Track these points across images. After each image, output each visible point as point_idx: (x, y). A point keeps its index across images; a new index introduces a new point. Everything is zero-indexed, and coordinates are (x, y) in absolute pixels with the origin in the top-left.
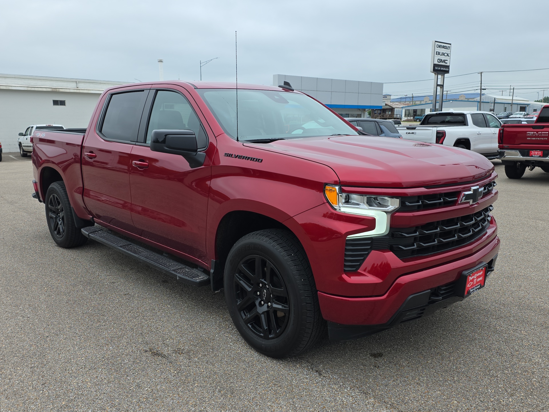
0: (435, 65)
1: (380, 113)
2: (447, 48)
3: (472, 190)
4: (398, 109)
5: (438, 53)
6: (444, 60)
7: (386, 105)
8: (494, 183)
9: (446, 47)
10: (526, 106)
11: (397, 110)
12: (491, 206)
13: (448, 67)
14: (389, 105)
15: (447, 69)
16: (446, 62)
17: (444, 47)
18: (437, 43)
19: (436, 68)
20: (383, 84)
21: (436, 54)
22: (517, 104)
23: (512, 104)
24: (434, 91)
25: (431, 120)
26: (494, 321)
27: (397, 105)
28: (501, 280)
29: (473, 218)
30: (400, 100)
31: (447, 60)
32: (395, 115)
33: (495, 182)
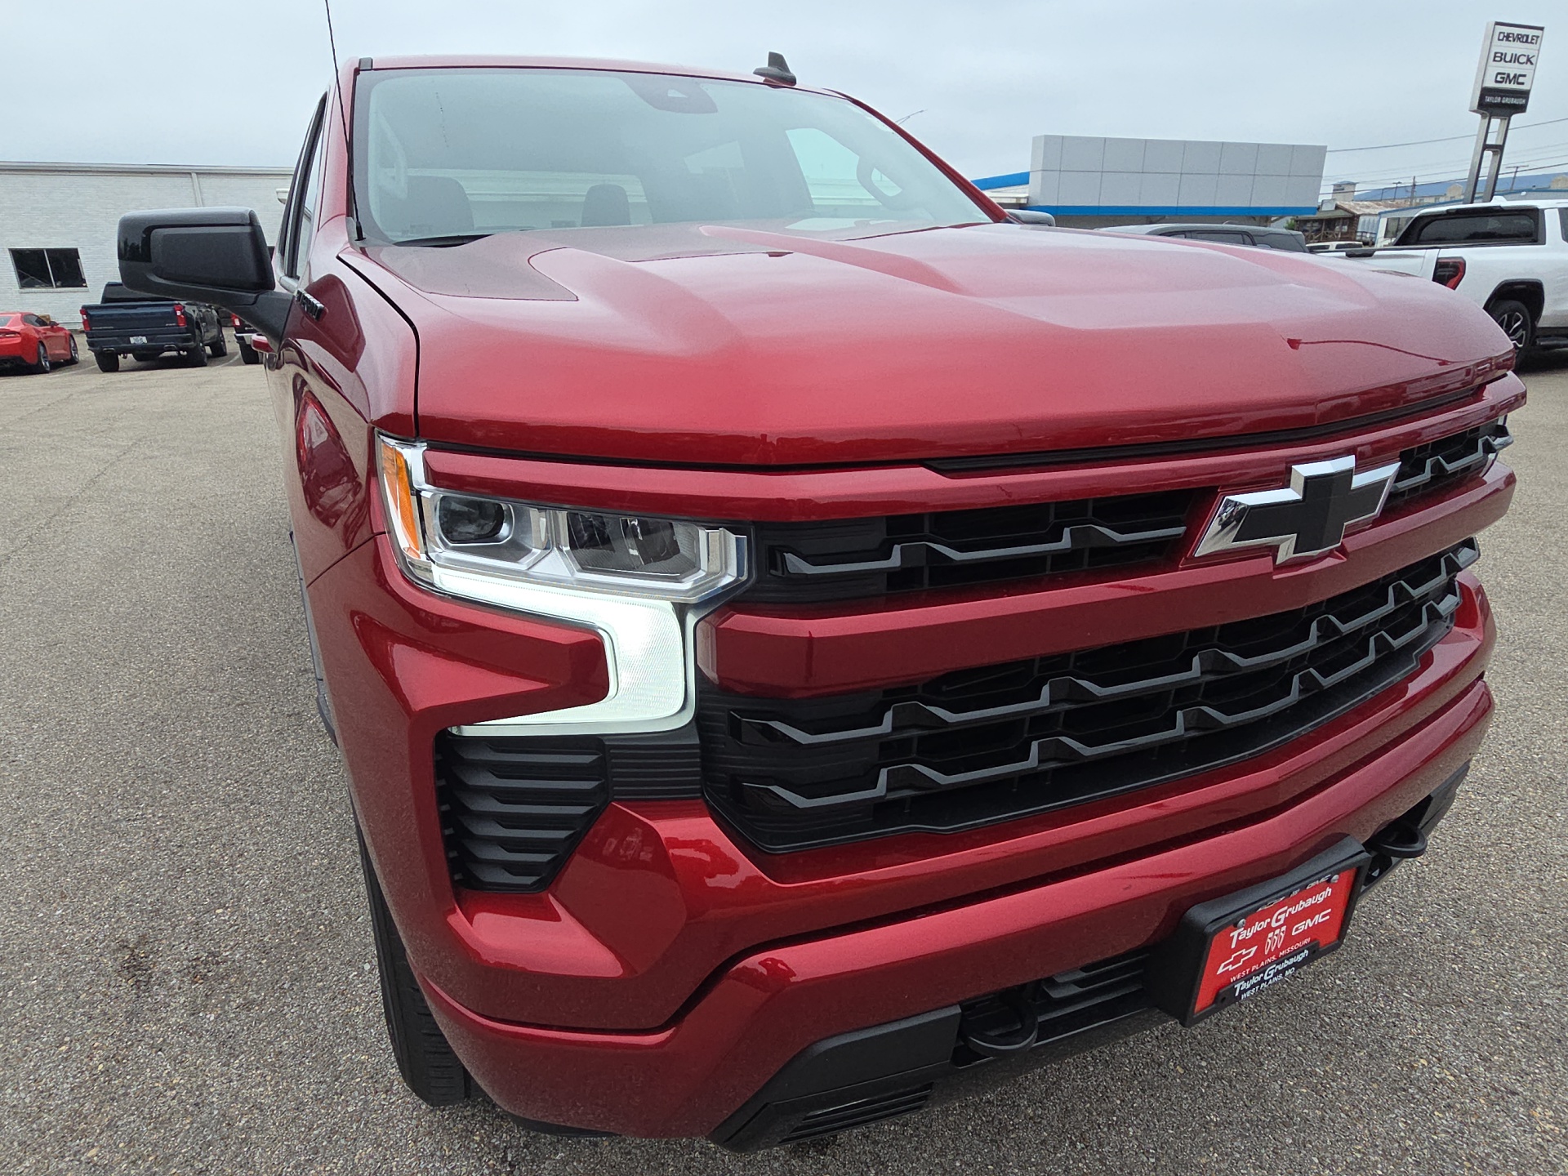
0: (1486, 92)
1: (1318, 231)
2: (1529, 40)
3: (1297, 482)
4: (1367, 218)
5: (1500, 57)
6: (1515, 75)
7: (1337, 207)
8: (1502, 431)
9: (1527, 36)
11: (1364, 221)
12: (1470, 544)
13: (1525, 94)
14: (1347, 207)
15: (1522, 101)
16: (1521, 80)
17: (1519, 38)
18: (1500, 28)
19: (1488, 99)
21: (1494, 60)
24: (1472, 165)
25: (1429, 231)
26: (1417, 1016)
27: (1368, 207)
28: (1516, 792)
29: (1314, 625)
30: (1378, 196)
31: (1524, 76)
32: (1359, 234)
33: (1510, 430)
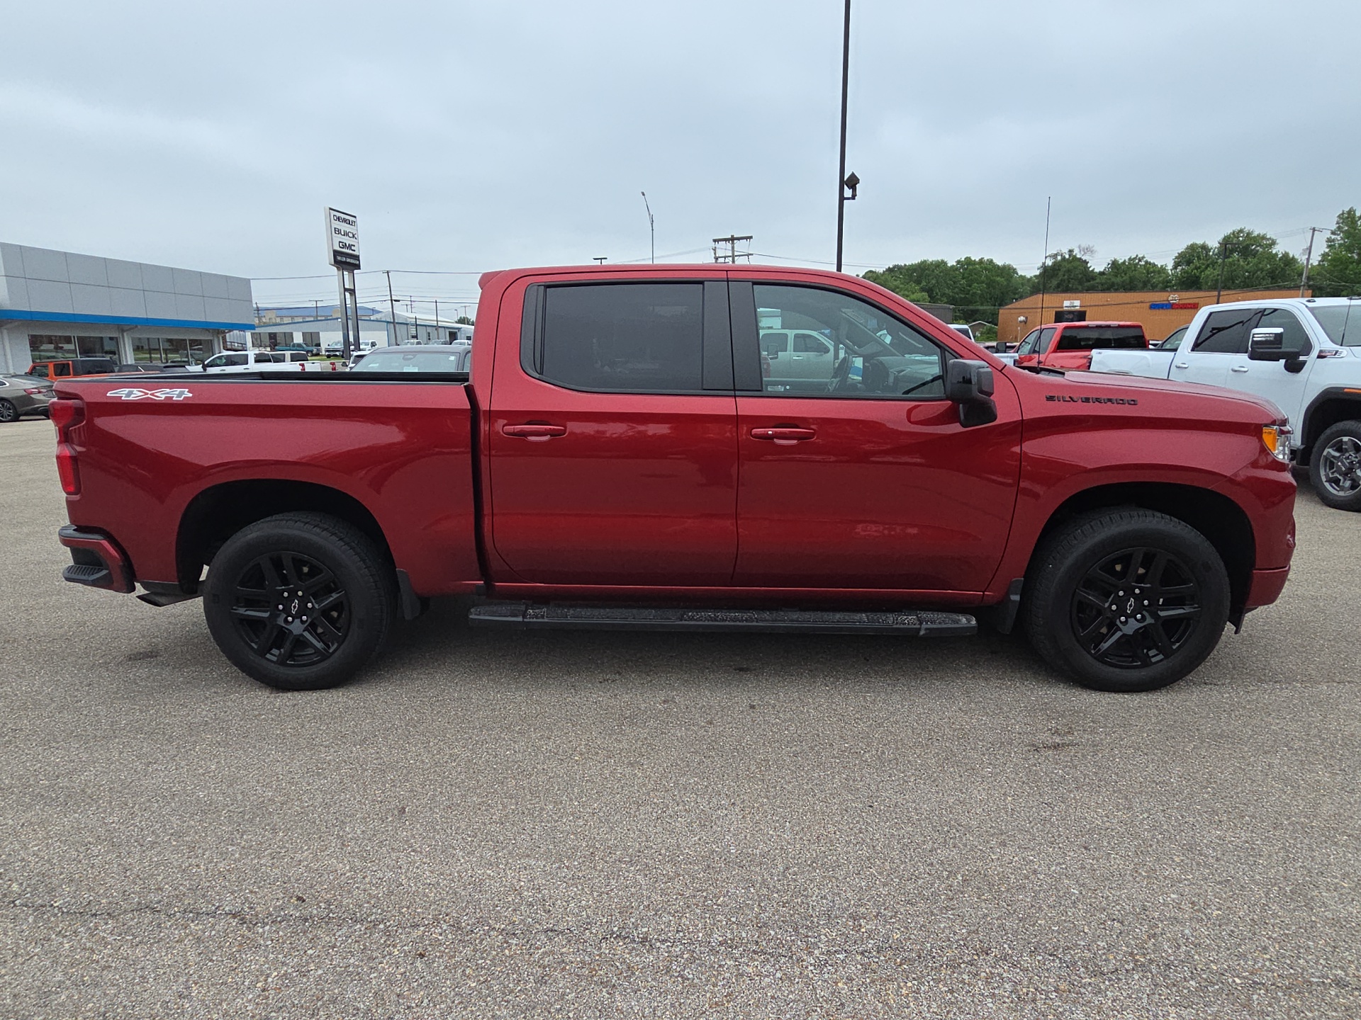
0: (336, 253)
2: (351, 223)
5: (338, 231)
6: (349, 244)
9: (350, 221)
10: (457, 331)
13: (357, 258)
15: (357, 262)
16: (353, 248)
17: (345, 221)
18: (333, 212)
19: (339, 258)
20: (249, 280)
21: (335, 233)
22: (444, 327)
23: (437, 327)
24: (341, 300)
31: (354, 245)
